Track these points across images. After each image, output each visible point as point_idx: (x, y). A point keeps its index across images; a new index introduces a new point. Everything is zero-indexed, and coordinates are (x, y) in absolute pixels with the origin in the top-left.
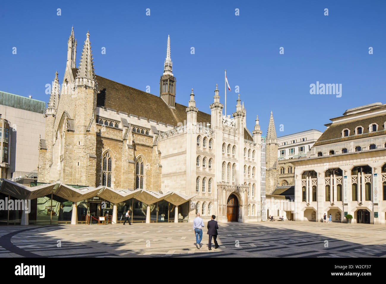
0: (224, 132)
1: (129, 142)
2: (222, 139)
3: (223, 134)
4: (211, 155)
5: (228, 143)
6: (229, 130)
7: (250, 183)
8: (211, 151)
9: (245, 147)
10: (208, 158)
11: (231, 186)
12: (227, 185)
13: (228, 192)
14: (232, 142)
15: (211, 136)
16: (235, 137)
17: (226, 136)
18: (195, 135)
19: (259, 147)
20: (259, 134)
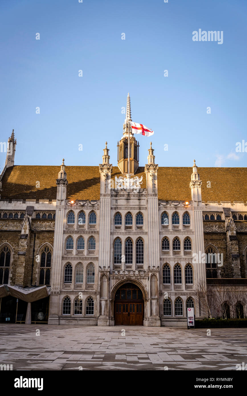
1: (25, 232)
2: (111, 208)
3: (115, 201)
4: (92, 232)
5: (126, 211)
6: (128, 194)
7: (178, 263)
8: (94, 227)
9: (164, 211)
10: (86, 237)
11: (119, 272)
12: (108, 270)
13: (114, 280)
14: (134, 208)
15: (91, 208)
16: (140, 201)
17: (122, 202)
18: (61, 211)
19: (198, 206)
20: (196, 187)
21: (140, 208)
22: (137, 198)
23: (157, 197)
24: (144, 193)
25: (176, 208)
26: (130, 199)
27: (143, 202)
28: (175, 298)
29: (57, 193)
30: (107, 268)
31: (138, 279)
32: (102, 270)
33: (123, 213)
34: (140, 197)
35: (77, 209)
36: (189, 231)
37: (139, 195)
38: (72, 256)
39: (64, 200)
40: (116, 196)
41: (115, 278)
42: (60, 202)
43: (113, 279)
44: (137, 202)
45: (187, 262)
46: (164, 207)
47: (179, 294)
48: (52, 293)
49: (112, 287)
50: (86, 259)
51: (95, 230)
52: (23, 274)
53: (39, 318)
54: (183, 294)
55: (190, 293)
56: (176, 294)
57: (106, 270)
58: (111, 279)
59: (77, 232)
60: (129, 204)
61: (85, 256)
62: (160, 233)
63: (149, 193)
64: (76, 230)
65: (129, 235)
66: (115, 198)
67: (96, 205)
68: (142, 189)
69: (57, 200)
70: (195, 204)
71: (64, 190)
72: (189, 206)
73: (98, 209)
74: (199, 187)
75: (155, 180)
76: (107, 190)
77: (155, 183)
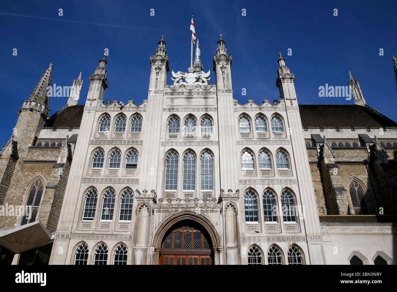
1: (62, 160)
2: (164, 110)
3: (169, 100)
4: (133, 142)
5: (187, 113)
6: (189, 91)
7: (269, 188)
8: (138, 136)
9: (243, 112)
10: (124, 149)
11: (170, 200)
12: (151, 196)
13: (161, 214)
14: (198, 110)
15: (135, 109)
16: (207, 100)
17: (180, 101)
18: (91, 113)
19: (292, 105)
20: (286, 81)
21: (206, 109)
22: (203, 96)
23: (232, 94)
24: (212, 90)
25: (260, 109)
26: (192, 98)
27: (211, 102)
28: (268, 246)
29: (89, 91)
30: (149, 193)
31: (203, 212)
32: (141, 196)
33: (182, 115)
34: (206, 95)
35: (114, 111)
36: (283, 140)
37: (206, 92)
38: (99, 177)
39: (97, 99)
40: (172, 94)
41: (162, 210)
42: (92, 101)
43: (160, 211)
44: (202, 102)
45: (284, 186)
46: (242, 108)
47: (274, 238)
48: (58, 236)
49: (156, 226)
50: (120, 181)
51: (138, 140)
52: (49, 214)
54: (281, 239)
55: (293, 238)
56: (269, 239)
57: (147, 196)
58: (155, 212)
59: (110, 142)
60: (191, 104)
61: (118, 178)
62: (239, 142)
63: (219, 89)
64: (109, 139)
65: (190, 145)
66: (170, 96)
67: (142, 106)
68: (210, 86)
69: (87, 100)
70: (288, 103)
71: (98, 87)
72: (279, 105)
73: (145, 111)
74: (291, 82)
75: (227, 74)
76: (158, 85)
77: (227, 76)
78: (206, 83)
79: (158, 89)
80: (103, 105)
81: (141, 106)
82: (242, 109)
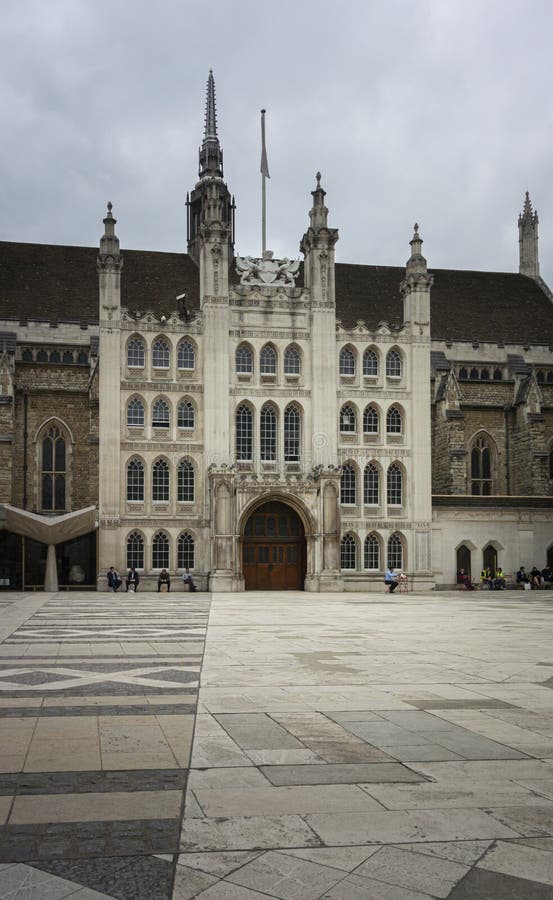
0: (242, 308)
2: (230, 332)
3: (237, 316)
4: (187, 387)
5: (264, 341)
6: (266, 299)
7: (374, 461)
8: (190, 376)
9: (347, 342)
10: (174, 399)
11: (255, 477)
13: (245, 494)
14: (282, 335)
15: (183, 329)
16: (295, 317)
17: (253, 319)
18: (114, 335)
19: (421, 334)
20: (418, 289)
21: (294, 336)
22: (288, 310)
23: (334, 310)
24: (302, 299)
25: (374, 338)
26: (271, 313)
27: (301, 321)
28: (366, 533)
29: (101, 290)
31: (296, 493)
32: (219, 473)
33: (258, 344)
34: (294, 308)
35: (150, 331)
36: (400, 391)
37: (293, 303)
38: (144, 442)
39: (118, 307)
40: (240, 303)
41: (246, 490)
42: (110, 311)
43: (243, 492)
44: (287, 321)
45: (394, 459)
46: (348, 335)
47: (374, 524)
48: (103, 523)
49: (239, 510)
50: (176, 448)
51: (195, 383)
53: (75, 579)
54: (383, 526)
55: (397, 525)
56: (368, 525)
57: (228, 472)
58: (237, 492)
59: (154, 387)
60: (270, 324)
62: (338, 393)
63: (314, 300)
64: (149, 381)
65: (270, 395)
66: (237, 308)
67: (194, 323)
68: (299, 290)
69: (101, 307)
70: (416, 330)
71: (117, 282)
72: (403, 333)
73: (200, 333)
74: (426, 291)
75: (329, 269)
76: (220, 287)
77: (329, 275)
78: (293, 285)
79: (219, 294)
80: (129, 319)
81: (192, 323)
82: (348, 337)
